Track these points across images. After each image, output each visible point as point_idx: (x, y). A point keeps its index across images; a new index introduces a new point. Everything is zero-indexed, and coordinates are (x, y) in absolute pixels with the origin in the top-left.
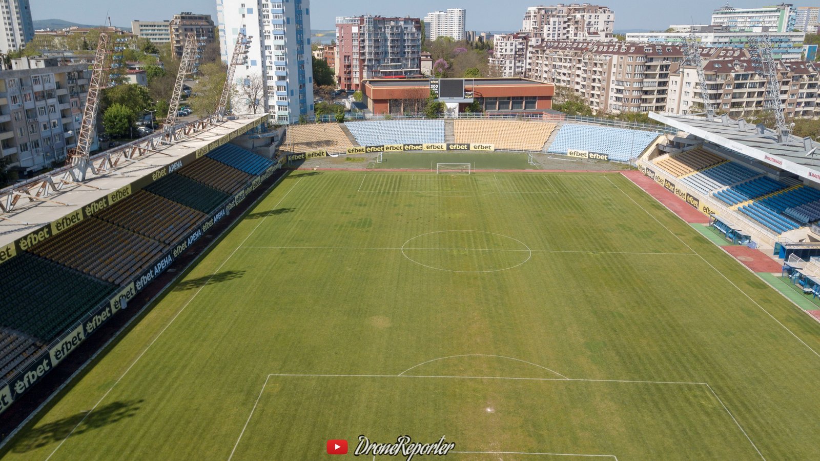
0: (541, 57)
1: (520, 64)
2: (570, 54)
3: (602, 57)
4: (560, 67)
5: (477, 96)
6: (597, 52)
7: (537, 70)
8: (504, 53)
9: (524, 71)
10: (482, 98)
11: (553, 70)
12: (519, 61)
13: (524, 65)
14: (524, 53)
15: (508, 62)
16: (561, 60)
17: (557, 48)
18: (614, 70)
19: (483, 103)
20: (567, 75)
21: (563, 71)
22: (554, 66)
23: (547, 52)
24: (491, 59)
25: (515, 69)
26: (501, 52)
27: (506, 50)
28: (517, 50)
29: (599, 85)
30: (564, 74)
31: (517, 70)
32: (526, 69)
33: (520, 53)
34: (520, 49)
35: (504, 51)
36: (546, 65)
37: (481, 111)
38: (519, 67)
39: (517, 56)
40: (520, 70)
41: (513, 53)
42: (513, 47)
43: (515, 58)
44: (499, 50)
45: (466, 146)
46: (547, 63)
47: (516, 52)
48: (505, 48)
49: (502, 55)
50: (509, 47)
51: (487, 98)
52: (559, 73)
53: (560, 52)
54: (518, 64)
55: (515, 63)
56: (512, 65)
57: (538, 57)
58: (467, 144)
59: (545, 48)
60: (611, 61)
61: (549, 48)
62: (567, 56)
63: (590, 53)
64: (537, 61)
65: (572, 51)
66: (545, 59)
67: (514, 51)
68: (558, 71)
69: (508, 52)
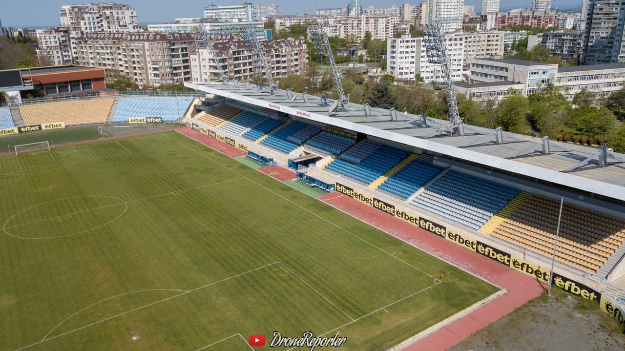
0: (85, 47)
1: (66, 53)
2: (109, 43)
3: (136, 44)
4: (103, 54)
5: (36, 83)
6: (131, 40)
7: (84, 57)
8: (50, 45)
9: (71, 58)
10: (41, 85)
11: (98, 56)
12: (65, 51)
13: (70, 54)
14: (68, 43)
15: (55, 52)
16: (102, 48)
17: (97, 38)
18: (147, 53)
19: (43, 88)
20: (111, 59)
21: (107, 56)
22: (98, 54)
23: (89, 42)
24: (38, 51)
25: (63, 58)
26: (47, 44)
27: (51, 42)
28: (61, 42)
29: (139, 66)
30: (108, 59)
31: (65, 59)
32: (73, 57)
33: (65, 44)
34: (63, 41)
35: (48, 43)
36: (91, 53)
37: (43, 96)
38: (66, 56)
39: (62, 47)
40: (68, 58)
41: (58, 44)
42: (57, 40)
43: (61, 49)
44: (44, 43)
45: (37, 127)
46: (91, 51)
47: (60, 43)
48: (49, 40)
49: (48, 47)
50: (52, 40)
51: (46, 84)
52: (104, 59)
53: (101, 42)
54: (64, 54)
55: (62, 53)
56: (60, 54)
57: (82, 47)
58: (38, 126)
59: (87, 39)
60: (144, 46)
61: (90, 39)
62: (107, 44)
63: (126, 42)
64: (82, 50)
65: (110, 41)
66: (88, 48)
67: (58, 42)
68: (102, 57)
69: (53, 44)
